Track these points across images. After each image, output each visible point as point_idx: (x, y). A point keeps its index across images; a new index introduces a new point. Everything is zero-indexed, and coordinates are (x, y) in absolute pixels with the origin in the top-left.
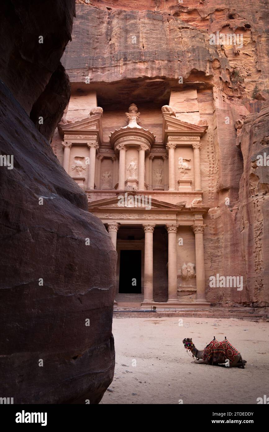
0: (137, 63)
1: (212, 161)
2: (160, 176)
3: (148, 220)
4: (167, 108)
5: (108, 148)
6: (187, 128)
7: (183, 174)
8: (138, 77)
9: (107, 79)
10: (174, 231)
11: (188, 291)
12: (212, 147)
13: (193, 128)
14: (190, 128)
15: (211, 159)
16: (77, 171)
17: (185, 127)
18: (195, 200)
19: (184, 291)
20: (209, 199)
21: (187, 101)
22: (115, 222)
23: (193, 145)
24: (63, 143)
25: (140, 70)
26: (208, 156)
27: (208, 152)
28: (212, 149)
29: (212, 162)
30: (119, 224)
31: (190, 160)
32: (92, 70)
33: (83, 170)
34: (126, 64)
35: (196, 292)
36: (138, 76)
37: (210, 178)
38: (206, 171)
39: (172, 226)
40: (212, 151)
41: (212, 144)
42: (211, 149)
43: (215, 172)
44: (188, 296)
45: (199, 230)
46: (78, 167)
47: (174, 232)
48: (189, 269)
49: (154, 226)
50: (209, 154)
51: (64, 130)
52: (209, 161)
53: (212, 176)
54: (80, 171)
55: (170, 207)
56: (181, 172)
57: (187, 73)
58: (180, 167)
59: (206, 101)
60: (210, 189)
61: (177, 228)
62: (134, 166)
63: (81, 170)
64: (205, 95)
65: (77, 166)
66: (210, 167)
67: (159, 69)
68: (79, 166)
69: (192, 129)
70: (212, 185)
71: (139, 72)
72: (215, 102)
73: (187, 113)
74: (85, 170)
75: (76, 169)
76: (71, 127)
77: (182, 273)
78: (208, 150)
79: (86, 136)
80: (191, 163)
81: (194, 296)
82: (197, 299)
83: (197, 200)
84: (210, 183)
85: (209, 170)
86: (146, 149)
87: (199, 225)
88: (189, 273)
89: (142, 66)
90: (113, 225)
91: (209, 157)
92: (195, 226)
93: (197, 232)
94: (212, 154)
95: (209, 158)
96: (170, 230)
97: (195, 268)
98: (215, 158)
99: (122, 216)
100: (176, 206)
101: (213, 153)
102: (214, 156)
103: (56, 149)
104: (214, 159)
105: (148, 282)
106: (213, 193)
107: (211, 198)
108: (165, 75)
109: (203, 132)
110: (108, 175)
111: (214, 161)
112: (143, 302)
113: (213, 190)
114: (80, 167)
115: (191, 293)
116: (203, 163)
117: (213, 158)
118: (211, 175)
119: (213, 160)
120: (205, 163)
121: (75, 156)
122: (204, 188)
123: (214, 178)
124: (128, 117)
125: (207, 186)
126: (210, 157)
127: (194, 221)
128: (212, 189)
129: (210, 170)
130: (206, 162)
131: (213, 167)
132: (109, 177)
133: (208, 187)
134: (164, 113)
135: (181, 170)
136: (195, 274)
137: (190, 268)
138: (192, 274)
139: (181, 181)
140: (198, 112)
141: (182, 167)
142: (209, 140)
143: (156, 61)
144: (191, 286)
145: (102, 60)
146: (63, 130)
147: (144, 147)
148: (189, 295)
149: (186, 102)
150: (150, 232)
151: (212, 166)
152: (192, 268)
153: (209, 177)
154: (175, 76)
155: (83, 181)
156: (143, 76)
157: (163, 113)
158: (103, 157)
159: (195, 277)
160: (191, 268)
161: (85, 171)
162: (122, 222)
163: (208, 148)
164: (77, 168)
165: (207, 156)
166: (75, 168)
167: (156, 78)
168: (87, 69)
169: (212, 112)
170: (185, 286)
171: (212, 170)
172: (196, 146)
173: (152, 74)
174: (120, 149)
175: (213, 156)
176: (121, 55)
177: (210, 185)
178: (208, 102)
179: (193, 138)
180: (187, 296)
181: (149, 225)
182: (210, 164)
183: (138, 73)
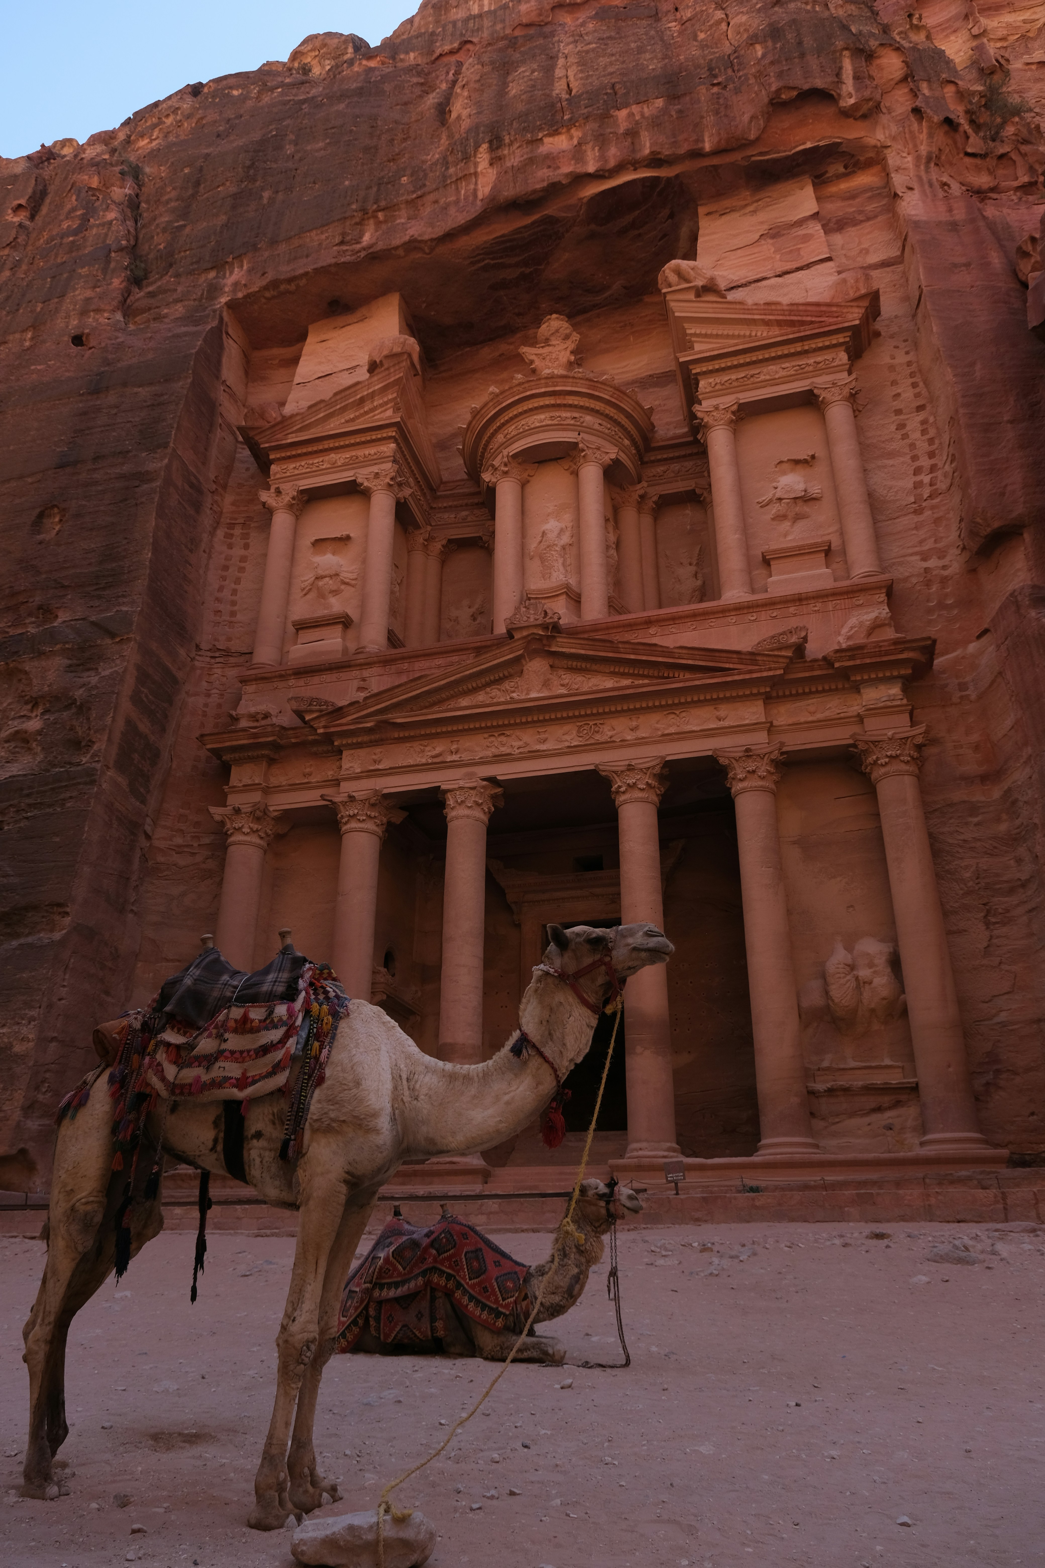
0: (541, 139)
1: (926, 444)
2: (696, 575)
3: (624, 744)
4: (678, 273)
5: (466, 505)
6: (779, 323)
7: (786, 525)
8: (545, 184)
9: (430, 230)
10: (763, 778)
11: (870, 1090)
12: (914, 385)
13: (805, 319)
14: (792, 323)
15: (916, 435)
16: (321, 595)
17: (767, 323)
18: (853, 621)
19: (846, 1090)
20: (930, 611)
21: (773, 237)
22: (470, 775)
23: (816, 391)
24: (265, 496)
25: (551, 160)
26: (901, 426)
27: (898, 412)
28: (917, 395)
29: (923, 446)
30: (492, 780)
31: (813, 457)
32: (376, 217)
33: (343, 587)
34: (500, 158)
35: (915, 1089)
36: (543, 181)
37: (921, 518)
38: (896, 492)
39: (748, 753)
40: (919, 404)
41: (912, 375)
42: (908, 394)
43: (942, 485)
44: (875, 1117)
45: (891, 757)
46: (323, 577)
47: (761, 783)
48: (864, 973)
49: (657, 770)
50: (902, 417)
51: (267, 445)
52: (907, 450)
53: (932, 508)
54: (331, 592)
55: (727, 666)
56: (773, 519)
57: (753, 118)
58: (765, 498)
59: (862, 221)
60: (932, 563)
61: (775, 763)
62: (556, 533)
63: (335, 588)
64: (857, 200)
65: (321, 572)
66: (917, 471)
67: (632, 134)
68: (327, 573)
69: (803, 323)
70: (938, 545)
71: (549, 167)
72: (904, 204)
73: (779, 276)
74: (353, 586)
75: (318, 589)
76: (295, 428)
77: (827, 992)
78: (897, 405)
79: (354, 453)
80: (821, 468)
81: (909, 1113)
82: (924, 1133)
83: (865, 617)
84: (924, 540)
85: (910, 485)
86: (607, 459)
87: (890, 733)
88: (866, 994)
89: (560, 143)
90: (461, 788)
91: (903, 432)
92: (866, 742)
93: (883, 770)
94: (922, 416)
95: (905, 436)
96: (741, 780)
97: (895, 963)
98: (937, 428)
99: (503, 745)
100: (752, 657)
101: (920, 408)
102: (931, 419)
103: (248, 534)
104: (932, 432)
105: (639, 1049)
106: (944, 580)
107: (941, 606)
108: (657, 148)
109: (857, 322)
110: (473, 610)
111: (931, 441)
112: (621, 1161)
113: (944, 567)
114: (331, 577)
115: (886, 1100)
116: (879, 463)
117: (924, 432)
118: (924, 504)
119: (928, 437)
120: (891, 462)
121: (314, 538)
122: (894, 564)
123: (941, 514)
124: (532, 362)
125: (912, 555)
126: (908, 428)
127: (860, 719)
128: (941, 563)
129: (918, 485)
130: (891, 455)
131: (933, 469)
132: (475, 619)
133: (918, 557)
134: (670, 290)
135: (775, 509)
136: (902, 996)
137: (871, 965)
138: (885, 993)
139: (775, 551)
140: (829, 259)
141: (777, 496)
142: (896, 361)
143: (617, 113)
144: (887, 1062)
145: (414, 178)
146: (262, 446)
147: (598, 449)
148: (879, 1109)
149: (770, 241)
150: (637, 800)
151: (925, 462)
152: (881, 961)
153: (915, 512)
154: (703, 141)
155: (340, 626)
156: (567, 175)
157: (664, 291)
158: (444, 542)
159: (905, 1012)
160: (876, 961)
161: (353, 589)
162: (505, 771)
163: (898, 395)
164: (321, 583)
165: (893, 427)
166: (312, 584)
167: (620, 168)
168: (357, 220)
169: (899, 253)
170: (853, 1064)
171: (926, 479)
172: (836, 390)
173: (603, 157)
174: (494, 480)
175: (924, 422)
176: (481, 135)
177: (926, 548)
178: (871, 222)
179: (811, 361)
180: (867, 1120)
181: (630, 768)
182: (914, 458)
183: (545, 170)
